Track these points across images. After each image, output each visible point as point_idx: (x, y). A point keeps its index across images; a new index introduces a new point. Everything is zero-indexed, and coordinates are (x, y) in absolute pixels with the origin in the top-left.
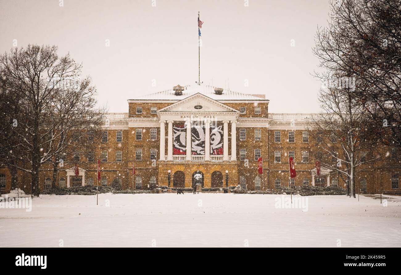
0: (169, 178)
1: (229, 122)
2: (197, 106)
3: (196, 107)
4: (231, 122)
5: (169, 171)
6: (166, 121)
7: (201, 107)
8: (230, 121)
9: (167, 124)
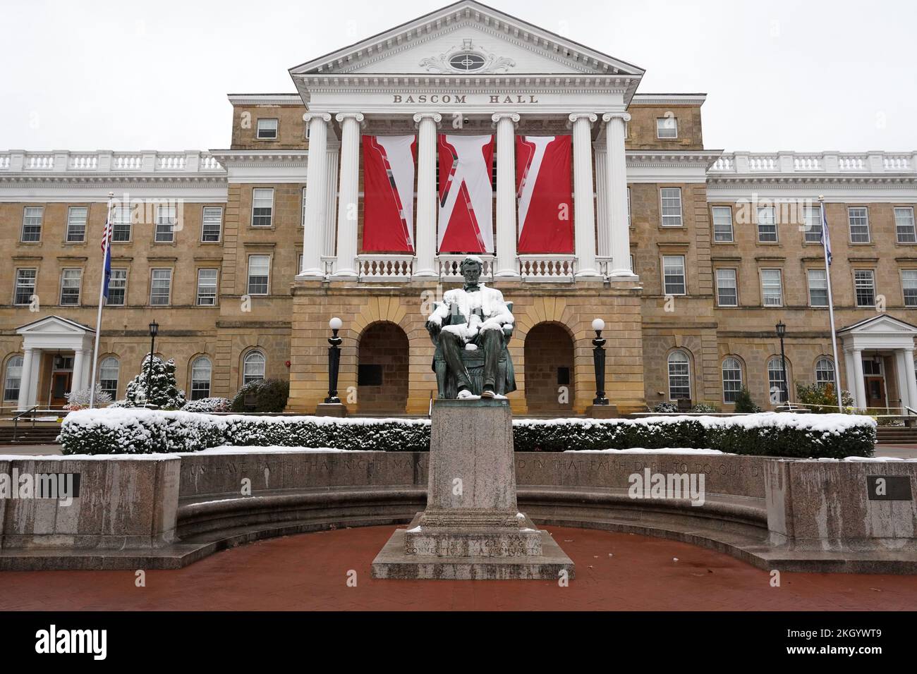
0: (335, 354)
1: (596, 118)
2: (464, 57)
3: (457, 61)
4: (604, 118)
5: (335, 322)
6: (333, 115)
7: (477, 61)
8: (600, 116)
9: (335, 128)
